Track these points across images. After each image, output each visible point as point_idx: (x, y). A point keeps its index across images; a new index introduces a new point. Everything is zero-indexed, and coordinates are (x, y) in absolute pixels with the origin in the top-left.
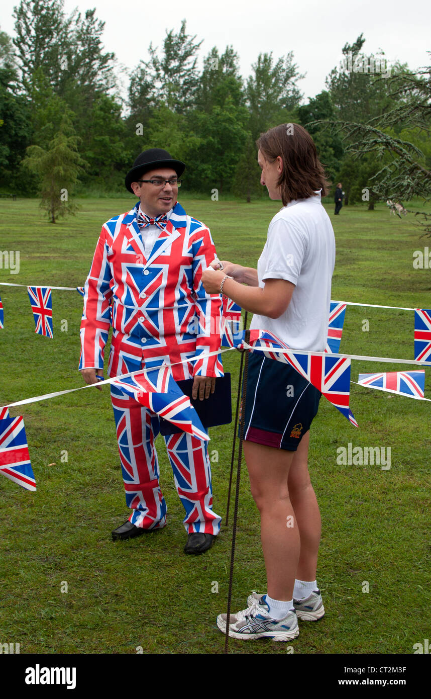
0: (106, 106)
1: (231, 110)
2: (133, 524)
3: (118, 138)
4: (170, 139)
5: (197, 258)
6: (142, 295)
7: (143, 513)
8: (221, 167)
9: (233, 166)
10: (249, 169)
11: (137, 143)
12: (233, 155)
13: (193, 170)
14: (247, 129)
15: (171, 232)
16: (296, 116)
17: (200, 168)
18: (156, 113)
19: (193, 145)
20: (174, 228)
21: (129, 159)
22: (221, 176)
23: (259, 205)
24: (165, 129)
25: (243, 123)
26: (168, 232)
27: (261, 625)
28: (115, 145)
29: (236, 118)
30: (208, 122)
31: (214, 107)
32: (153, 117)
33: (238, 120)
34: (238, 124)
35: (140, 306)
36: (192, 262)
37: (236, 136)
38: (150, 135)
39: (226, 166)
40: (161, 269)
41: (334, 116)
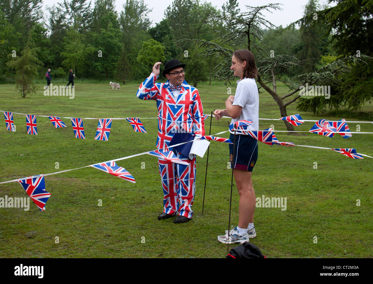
0: (39, 30)
1: (111, 31)
2: (166, 213)
3: (45, 48)
4: (77, 48)
5: (195, 101)
6: (175, 116)
7: (170, 209)
8: (107, 64)
9: (113, 63)
10: (124, 65)
11: (56, 51)
12: (113, 57)
13: (90, 66)
14: (121, 42)
15: (184, 91)
16: (149, 34)
17: (94, 65)
18: (68, 33)
19: (90, 52)
20: (185, 89)
21: (52, 60)
22: (106, 69)
23: (131, 86)
24: (73, 43)
25: (119, 38)
26: (183, 91)
27: (236, 238)
28: (44, 52)
29: (115, 36)
30: (98, 38)
31: (101, 29)
32: (66, 35)
33: (116, 37)
34: (116, 39)
35: (174, 120)
36: (193, 103)
37: (115, 46)
38: (64, 47)
39: (109, 64)
40: (182, 106)
41: (170, 34)
